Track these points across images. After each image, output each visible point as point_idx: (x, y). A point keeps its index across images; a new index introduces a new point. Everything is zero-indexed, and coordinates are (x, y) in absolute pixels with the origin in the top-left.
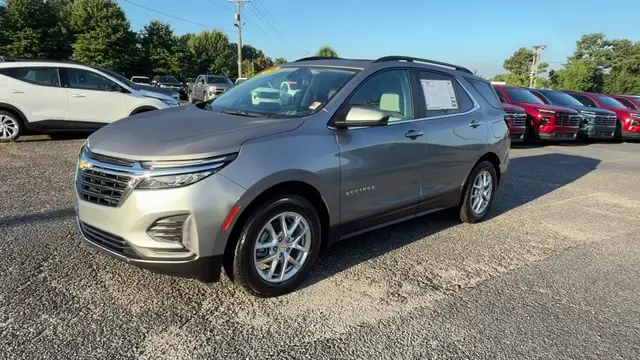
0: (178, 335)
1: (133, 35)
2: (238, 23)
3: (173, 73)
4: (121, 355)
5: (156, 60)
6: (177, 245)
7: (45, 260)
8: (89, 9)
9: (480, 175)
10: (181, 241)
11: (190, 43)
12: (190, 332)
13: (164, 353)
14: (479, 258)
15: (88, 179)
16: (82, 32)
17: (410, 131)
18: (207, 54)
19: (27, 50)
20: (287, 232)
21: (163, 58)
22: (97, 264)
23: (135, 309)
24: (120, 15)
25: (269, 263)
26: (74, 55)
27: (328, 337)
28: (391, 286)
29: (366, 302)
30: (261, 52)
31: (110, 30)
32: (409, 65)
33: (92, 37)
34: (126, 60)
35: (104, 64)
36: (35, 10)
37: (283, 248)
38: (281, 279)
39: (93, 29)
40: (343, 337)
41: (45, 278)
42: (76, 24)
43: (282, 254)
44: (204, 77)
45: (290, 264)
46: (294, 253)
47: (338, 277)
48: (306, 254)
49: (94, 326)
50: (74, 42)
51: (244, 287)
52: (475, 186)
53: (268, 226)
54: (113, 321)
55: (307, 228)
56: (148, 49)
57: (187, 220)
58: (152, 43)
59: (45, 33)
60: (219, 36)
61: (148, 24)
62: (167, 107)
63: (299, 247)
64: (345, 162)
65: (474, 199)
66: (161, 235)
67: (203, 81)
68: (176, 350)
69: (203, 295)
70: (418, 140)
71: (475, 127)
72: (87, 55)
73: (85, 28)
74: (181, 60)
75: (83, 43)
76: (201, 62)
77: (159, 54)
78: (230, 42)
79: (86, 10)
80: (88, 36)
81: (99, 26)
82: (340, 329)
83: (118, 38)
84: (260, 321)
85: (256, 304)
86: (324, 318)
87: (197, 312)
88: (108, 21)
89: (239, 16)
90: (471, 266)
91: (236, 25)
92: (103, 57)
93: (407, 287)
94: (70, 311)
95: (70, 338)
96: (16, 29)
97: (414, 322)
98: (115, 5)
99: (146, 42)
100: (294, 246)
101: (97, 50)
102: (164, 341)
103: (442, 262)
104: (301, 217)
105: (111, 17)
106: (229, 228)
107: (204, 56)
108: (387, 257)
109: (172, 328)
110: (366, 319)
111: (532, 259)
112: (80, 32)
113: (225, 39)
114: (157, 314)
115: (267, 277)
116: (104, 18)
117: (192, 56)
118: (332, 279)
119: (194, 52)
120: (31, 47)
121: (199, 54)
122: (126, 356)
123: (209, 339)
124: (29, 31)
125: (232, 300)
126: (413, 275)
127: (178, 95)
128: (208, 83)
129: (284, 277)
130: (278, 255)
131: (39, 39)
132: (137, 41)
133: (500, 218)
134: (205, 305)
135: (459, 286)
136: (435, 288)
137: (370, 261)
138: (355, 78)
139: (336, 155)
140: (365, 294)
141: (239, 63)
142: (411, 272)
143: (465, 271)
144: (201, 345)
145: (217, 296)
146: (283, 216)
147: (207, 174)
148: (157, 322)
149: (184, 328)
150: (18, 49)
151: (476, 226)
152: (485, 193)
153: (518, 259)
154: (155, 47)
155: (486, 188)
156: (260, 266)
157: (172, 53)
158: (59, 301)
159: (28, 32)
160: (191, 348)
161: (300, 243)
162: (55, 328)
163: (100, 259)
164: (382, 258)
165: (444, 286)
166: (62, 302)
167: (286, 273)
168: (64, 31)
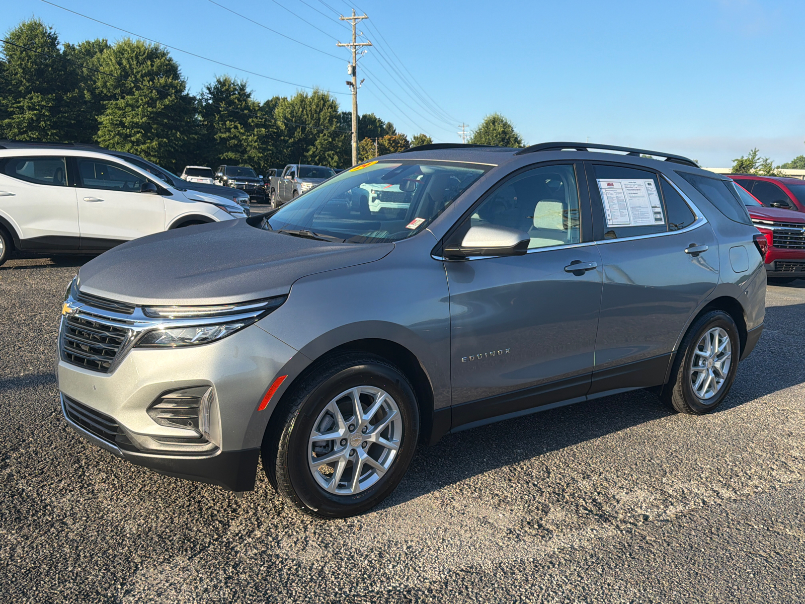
0: (184, 569)
1: (189, 100)
2: (352, 80)
3: (251, 159)
4: (98, 593)
5: (224, 140)
6: (190, 433)
7: (15, 449)
8: (125, 62)
9: (707, 334)
10: (196, 426)
11: (278, 111)
12: (203, 567)
13: (159, 595)
14: (692, 474)
15: (73, 331)
16: (114, 97)
17: (573, 263)
18: (303, 129)
19: (32, 125)
20: (362, 417)
21: (235, 137)
22: (87, 458)
23: (131, 528)
24: (171, 70)
25: (334, 465)
26: (100, 133)
27: (411, 585)
28: (530, 512)
29: (483, 534)
30: (390, 126)
31: (154, 94)
32: (581, 156)
33: (127, 105)
34: (177, 139)
35: (143, 147)
36: (47, 65)
37: (355, 441)
38: (352, 490)
39: (131, 93)
40: (436, 586)
41: (10, 475)
42: (105, 85)
43: (354, 451)
44: (294, 167)
45: (366, 467)
46: (375, 451)
47: (447, 491)
48: (393, 453)
49: (67, 550)
50: (102, 114)
51: (292, 500)
52: (697, 351)
53: (332, 406)
54: (96, 543)
55: (396, 411)
56: (212, 122)
57: (207, 395)
58: (219, 112)
59: (59, 100)
60: (324, 102)
61: (213, 83)
62: (228, 217)
63: (382, 440)
64: (458, 309)
65: (696, 374)
66: (168, 416)
67: (292, 174)
68: (178, 591)
69: (234, 511)
70: (587, 277)
71: (695, 254)
72: (119, 134)
73: (118, 91)
74: (262, 139)
75: (114, 114)
76: (294, 143)
77: (229, 130)
78: (341, 110)
79: (120, 64)
80: (121, 103)
81: (138, 88)
82: (432, 575)
83: (166, 107)
84: (312, 555)
85: (311, 528)
86: (411, 554)
87: (220, 536)
88: (152, 80)
89: (354, 68)
90: (675, 484)
91: (349, 83)
92: (144, 136)
93: (557, 513)
94: (37, 526)
95: (31, 565)
96: (18, 95)
97: (555, 571)
98: (164, 55)
99: (209, 111)
100: (373, 439)
101: (135, 125)
102: (162, 577)
103: (626, 477)
104: (386, 394)
105: (157, 74)
106: (269, 408)
107: (298, 134)
108: (534, 465)
109: (179, 559)
110: (478, 560)
111: (786, 478)
112: (109, 99)
113: (333, 107)
114: (160, 536)
115: (330, 487)
116: (146, 75)
117: (279, 133)
118: (437, 494)
119: (283, 127)
120: (38, 121)
121: (291, 131)
122: (105, 596)
123: (230, 578)
124: (37, 98)
125: (275, 521)
126: (573, 495)
127: (246, 198)
128: (300, 177)
129: (357, 487)
130: (347, 452)
131: (51, 109)
132: (195, 110)
133: (747, 406)
134: (234, 527)
135: (646, 518)
136: (604, 518)
137: (505, 469)
138: (483, 179)
139: (443, 300)
140: (485, 521)
141: (354, 145)
142: (569, 491)
143: (663, 492)
144: (215, 586)
145: (255, 514)
146: (356, 392)
147: (239, 325)
148: (158, 548)
149: (196, 559)
150: (19, 124)
151: (700, 420)
152: (718, 365)
153: (760, 478)
154: (223, 119)
155: (720, 356)
156: (318, 469)
157: (249, 128)
158: (24, 510)
159: (35, 100)
160: (200, 589)
161: (384, 434)
162: (13, 549)
163: (92, 450)
164: (525, 464)
165: (621, 516)
166: (28, 512)
167: (361, 481)
168: (87, 96)
